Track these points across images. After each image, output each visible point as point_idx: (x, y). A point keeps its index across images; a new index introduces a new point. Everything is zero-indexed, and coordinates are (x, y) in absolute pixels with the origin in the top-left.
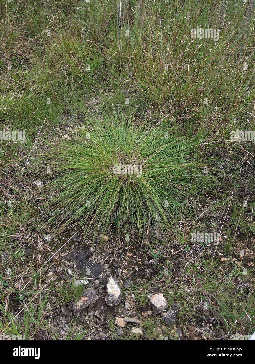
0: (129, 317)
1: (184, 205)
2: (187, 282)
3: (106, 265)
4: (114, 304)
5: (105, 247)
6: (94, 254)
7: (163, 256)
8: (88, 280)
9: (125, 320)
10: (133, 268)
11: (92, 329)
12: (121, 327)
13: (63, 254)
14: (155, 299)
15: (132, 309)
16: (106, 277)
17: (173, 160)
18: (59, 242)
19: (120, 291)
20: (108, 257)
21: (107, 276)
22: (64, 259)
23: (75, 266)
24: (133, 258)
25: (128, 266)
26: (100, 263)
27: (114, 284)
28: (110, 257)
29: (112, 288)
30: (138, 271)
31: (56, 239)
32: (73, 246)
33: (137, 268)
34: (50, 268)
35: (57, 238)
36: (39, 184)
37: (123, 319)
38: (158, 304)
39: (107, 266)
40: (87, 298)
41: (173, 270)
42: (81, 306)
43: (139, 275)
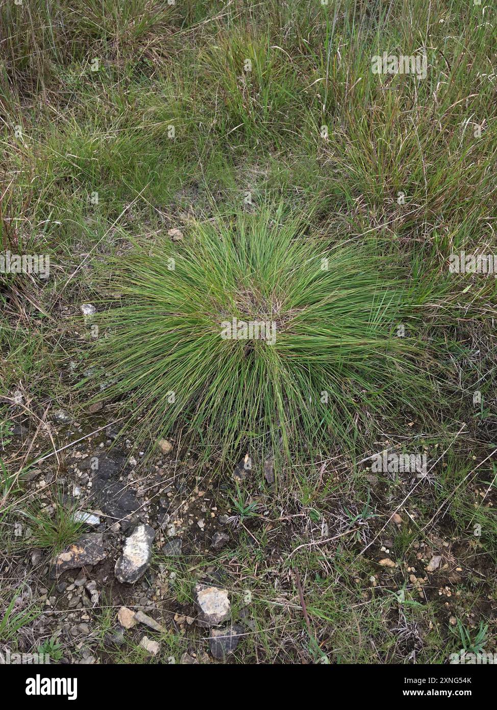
0: (146, 614)
1: (345, 425)
2: (287, 583)
3: (147, 498)
4: (127, 579)
5: (158, 464)
6: (133, 471)
7: (261, 516)
8: (101, 517)
9: (136, 617)
10: (196, 522)
11: (73, 612)
12: (125, 628)
13: (78, 455)
14: (208, 595)
15: (161, 600)
16: (138, 522)
17: (353, 326)
18: (80, 431)
19: (146, 558)
20: (157, 484)
21: (141, 521)
22: (76, 465)
23: (90, 484)
24: (204, 501)
25: (187, 513)
26: (135, 492)
27: (142, 541)
28: (160, 487)
29: (135, 547)
30: (202, 529)
31: (78, 422)
32: (102, 445)
33: (201, 524)
34: (45, 474)
35: (80, 422)
36: (88, 311)
37: (133, 613)
38: (211, 608)
39: (147, 503)
40: (82, 552)
41: (270, 550)
42: (65, 563)
43: (201, 538)
